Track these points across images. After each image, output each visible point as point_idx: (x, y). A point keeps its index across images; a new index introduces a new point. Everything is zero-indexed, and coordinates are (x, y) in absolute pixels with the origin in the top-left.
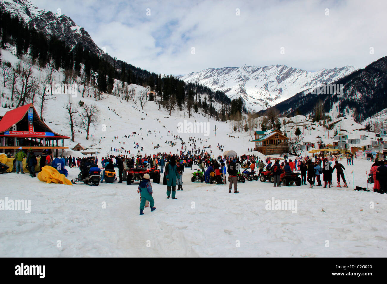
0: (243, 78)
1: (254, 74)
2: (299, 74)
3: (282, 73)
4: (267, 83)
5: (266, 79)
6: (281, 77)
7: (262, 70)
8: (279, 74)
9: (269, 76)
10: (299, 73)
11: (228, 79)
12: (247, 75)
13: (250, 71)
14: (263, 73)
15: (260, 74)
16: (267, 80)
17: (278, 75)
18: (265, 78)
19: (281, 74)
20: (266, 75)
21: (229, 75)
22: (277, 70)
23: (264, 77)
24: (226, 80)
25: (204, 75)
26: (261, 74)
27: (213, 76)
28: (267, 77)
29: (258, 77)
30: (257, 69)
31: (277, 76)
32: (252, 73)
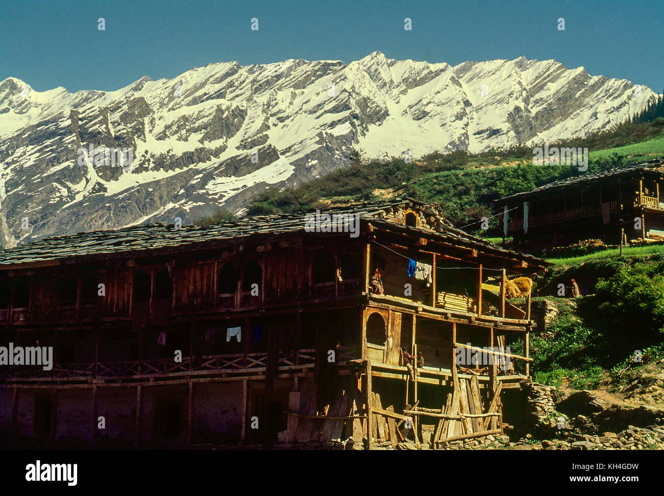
0: (358, 111)
1: (414, 94)
2: (616, 103)
3: (537, 96)
4: (467, 137)
5: (465, 120)
6: (534, 111)
7: (452, 79)
8: (526, 101)
9: (478, 109)
10: (619, 96)
11: (288, 112)
12: (381, 99)
13: (397, 79)
14: (453, 90)
15: (437, 99)
16: (467, 125)
17: (522, 105)
18: (459, 117)
19: (536, 102)
20: (467, 103)
21: (294, 96)
22: (520, 83)
23: (458, 109)
24: (280, 115)
25: (192, 93)
26: (442, 97)
27: (229, 96)
28: (468, 110)
29: (427, 109)
30: (431, 72)
31: (517, 109)
32: (404, 92)
